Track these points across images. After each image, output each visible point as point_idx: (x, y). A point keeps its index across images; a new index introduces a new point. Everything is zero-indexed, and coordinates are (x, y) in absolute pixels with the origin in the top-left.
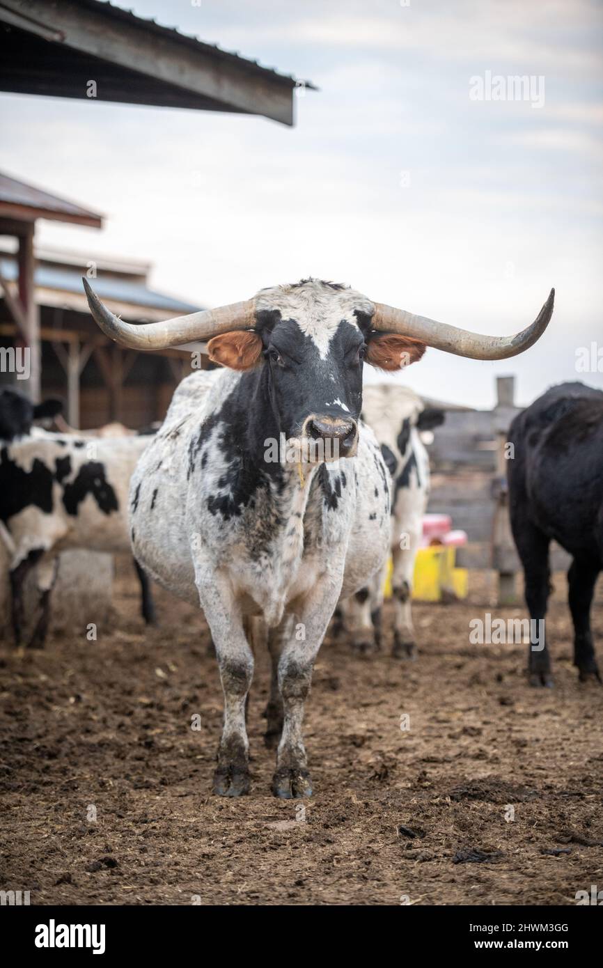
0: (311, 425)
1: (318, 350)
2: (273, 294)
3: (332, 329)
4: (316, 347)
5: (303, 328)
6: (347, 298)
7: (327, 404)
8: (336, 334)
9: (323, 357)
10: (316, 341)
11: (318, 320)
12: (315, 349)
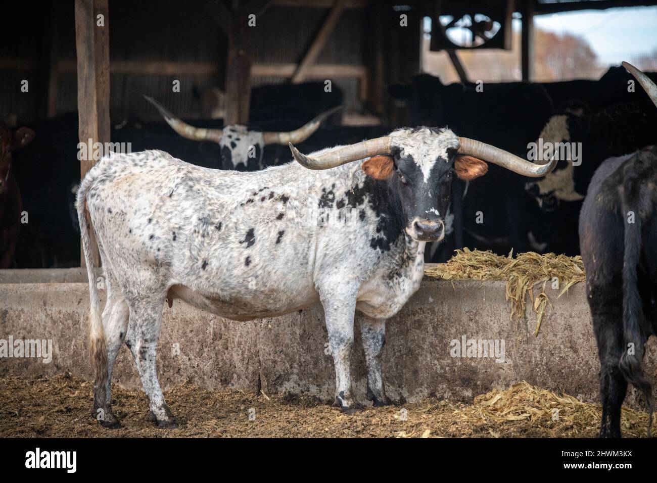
0: (416, 224)
1: (423, 175)
2: (400, 136)
3: (433, 162)
4: (422, 173)
5: (416, 161)
6: (443, 139)
7: (427, 212)
8: (434, 166)
9: (425, 180)
10: (422, 168)
11: (425, 156)
12: (422, 175)
